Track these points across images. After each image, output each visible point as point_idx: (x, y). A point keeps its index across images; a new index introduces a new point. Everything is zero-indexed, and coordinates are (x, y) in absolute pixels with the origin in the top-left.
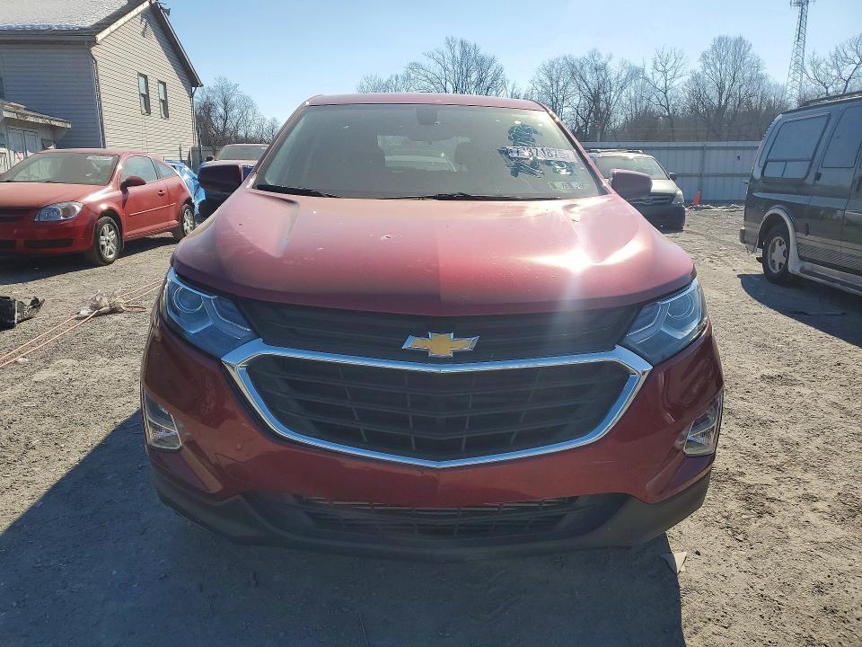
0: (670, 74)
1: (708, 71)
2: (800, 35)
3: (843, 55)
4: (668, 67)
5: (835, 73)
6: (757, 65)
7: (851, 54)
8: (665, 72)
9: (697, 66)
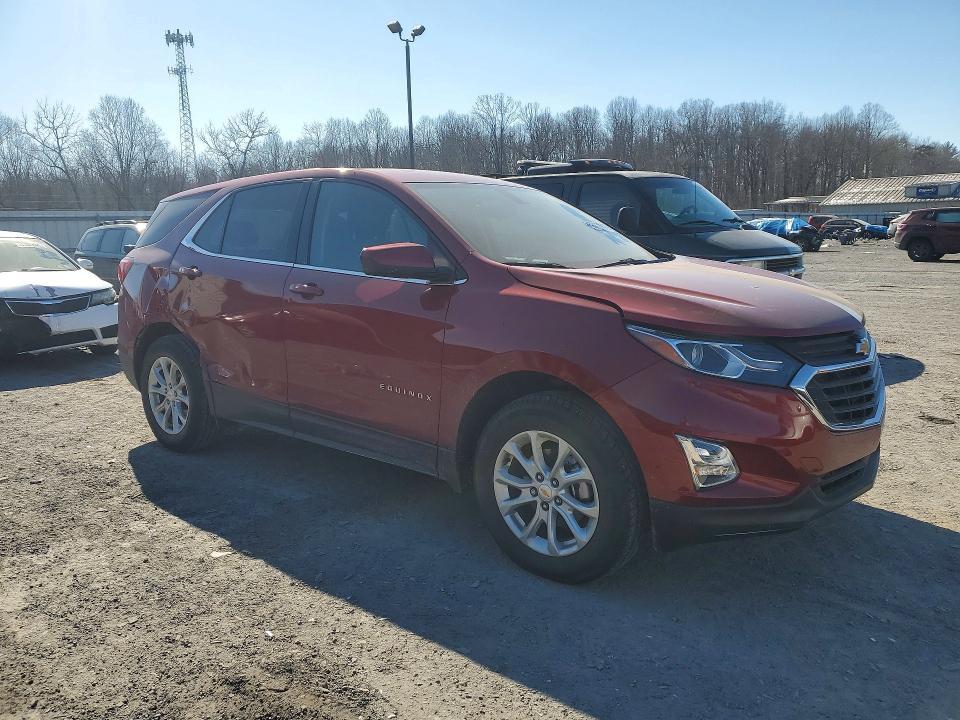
0: (61, 132)
1: (100, 131)
2: (185, 104)
3: (236, 127)
4: (56, 124)
5: (232, 144)
6: (152, 131)
7: (243, 128)
8: (55, 129)
9: (88, 125)
